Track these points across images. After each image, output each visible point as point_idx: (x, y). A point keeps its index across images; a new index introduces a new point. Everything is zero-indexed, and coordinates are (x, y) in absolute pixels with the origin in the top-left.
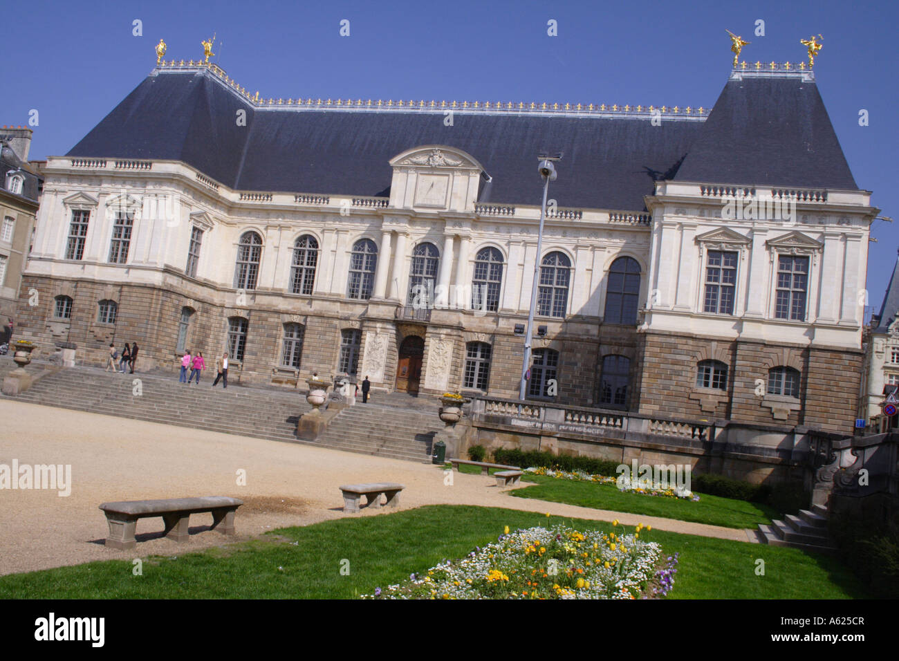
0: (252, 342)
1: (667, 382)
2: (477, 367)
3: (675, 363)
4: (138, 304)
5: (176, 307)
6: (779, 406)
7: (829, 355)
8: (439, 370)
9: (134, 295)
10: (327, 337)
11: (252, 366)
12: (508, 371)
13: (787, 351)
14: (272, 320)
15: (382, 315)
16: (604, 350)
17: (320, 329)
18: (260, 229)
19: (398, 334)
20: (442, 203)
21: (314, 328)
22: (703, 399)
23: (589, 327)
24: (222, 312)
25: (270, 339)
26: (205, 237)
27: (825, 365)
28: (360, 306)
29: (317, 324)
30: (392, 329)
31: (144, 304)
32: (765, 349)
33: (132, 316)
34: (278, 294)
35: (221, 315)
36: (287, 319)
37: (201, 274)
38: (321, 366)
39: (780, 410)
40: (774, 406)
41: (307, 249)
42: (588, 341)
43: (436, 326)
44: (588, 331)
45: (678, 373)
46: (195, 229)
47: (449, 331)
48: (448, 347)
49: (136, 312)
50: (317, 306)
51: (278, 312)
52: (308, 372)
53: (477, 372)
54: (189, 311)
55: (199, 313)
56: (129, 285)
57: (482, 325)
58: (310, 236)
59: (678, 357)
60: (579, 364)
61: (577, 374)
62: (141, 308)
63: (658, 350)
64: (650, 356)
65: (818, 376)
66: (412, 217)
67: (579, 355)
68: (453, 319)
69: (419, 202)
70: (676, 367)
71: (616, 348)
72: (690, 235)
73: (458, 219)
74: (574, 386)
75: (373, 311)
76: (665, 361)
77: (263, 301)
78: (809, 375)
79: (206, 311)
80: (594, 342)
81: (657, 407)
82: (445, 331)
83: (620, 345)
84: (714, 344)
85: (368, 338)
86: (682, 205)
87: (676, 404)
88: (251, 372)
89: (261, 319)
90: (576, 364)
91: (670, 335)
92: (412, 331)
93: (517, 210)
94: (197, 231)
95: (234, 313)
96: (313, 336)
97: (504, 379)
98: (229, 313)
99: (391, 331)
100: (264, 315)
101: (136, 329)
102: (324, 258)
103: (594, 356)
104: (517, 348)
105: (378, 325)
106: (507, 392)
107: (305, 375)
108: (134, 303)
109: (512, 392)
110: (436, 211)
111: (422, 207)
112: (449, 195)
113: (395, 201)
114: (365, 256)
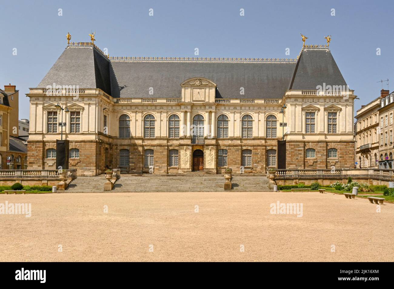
0: (132, 158)
2: (223, 158)
3: (299, 150)
4: (90, 149)
5: (104, 148)
7: (345, 143)
9: (87, 145)
10: (164, 154)
11: (134, 168)
13: (333, 143)
14: (139, 149)
15: (185, 143)
16: (268, 148)
17: (161, 150)
18: (128, 113)
19: (192, 149)
20: (203, 99)
21: (158, 150)
22: (309, 161)
23: (261, 140)
24: (117, 148)
25: (139, 156)
28: (175, 140)
29: (159, 149)
31: (92, 149)
32: (326, 143)
33: (87, 154)
34: (139, 139)
35: (117, 149)
36: (146, 148)
38: (163, 164)
39: (332, 162)
41: (150, 120)
42: (261, 145)
43: (207, 145)
44: (261, 142)
46: (104, 115)
47: (212, 147)
48: (213, 152)
49: (89, 152)
50: (157, 142)
52: (158, 167)
53: (223, 160)
54: (106, 149)
55: (109, 150)
56: (84, 141)
57: (223, 143)
58: (151, 115)
59: (300, 149)
60: (260, 154)
62: (91, 150)
63: (293, 147)
66: (192, 105)
67: (259, 151)
68: (213, 142)
69: (194, 99)
71: (271, 147)
72: (299, 108)
73: (210, 105)
74: (259, 161)
75: (182, 142)
77: (134, 142)
79: (111, 148)
80: (264, 145)
83: (272, 146)
84: (310, 143)
85: (182, 152)
86: (296, 98)
87: (301, 164)
88: (133, 170)
89: (134, 149)
90: (258, 154)
91: (297, 142)
92: (198, 148)
93: (231, 101)
94: (105, 117)
95: (122, 148)
96: (158, 154)
97: (234, 161)
98: (120, 148)
99: (190, 149)
101: (91, 159)
102: (158, 123)
103: (264, 150)
104: (237, 150)
105: (185, 147)
106: (236, 166)
107: (157, 169)
108: (88, 149)
109: (237, 166)
110: (202, 103)
111: (196, 101)
112: (205, 96)
113: (184, 99)
114: (176, 121)
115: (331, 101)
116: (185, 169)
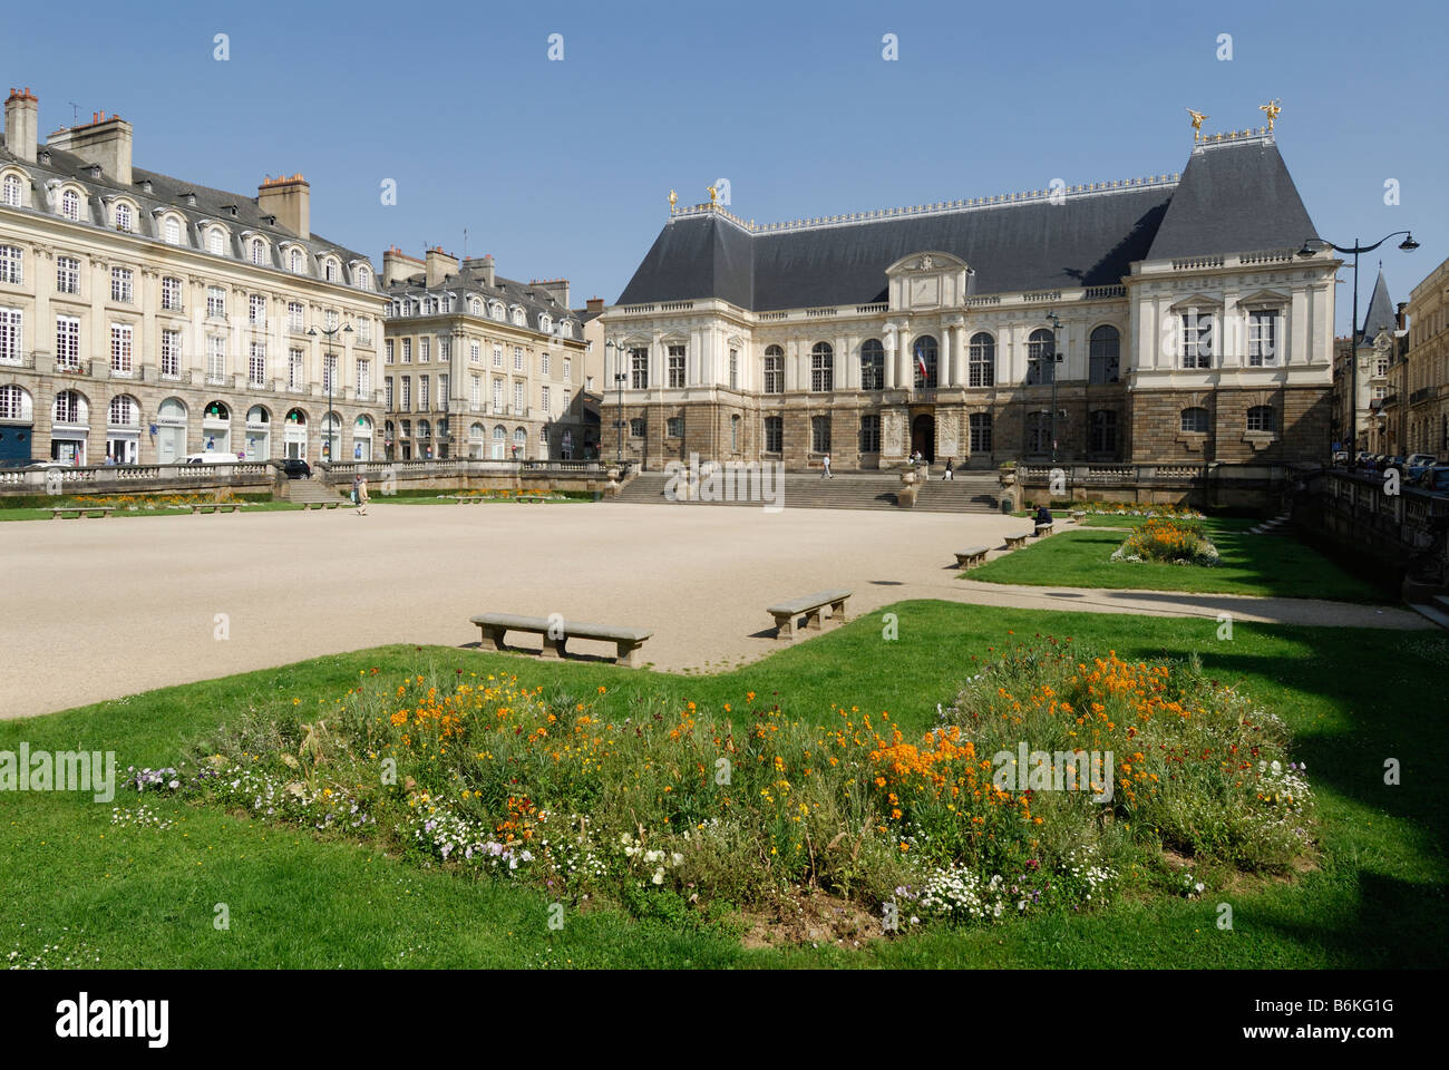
0: (788, 435)
1: (1155, 430)
2: (981, 433)
3: (1161, 413)
4: (699, 417)
5: (728, 416)
6: (1260, 439)
7: (1302, 392)
8: (949, 440)
9: (695, 411)
10: (849, 425)
12: (1006, 434)
13: (1262, 393)
15: (894, 402)
16: (1093, 408)
18: (781, 342)
19: (910, 416)
20: (934, 301)
21: (838, 419)
22: (1189, 440)
23: (1077, 389)
24: (759, 415)
25: (801, 432)
26: (739, 354)
27: (1299, 401)
28: (875, 396)
30: (906, 411)
31: (704, 417)
32: (1243, 394)
33: (696, 428)
34: (803, 395)
35: (758, 417)
36: (814, 414)
37: (740, 386)
38: (849, 449)
39: (1261, 443)
40: (1255, 440)
41: (824, 354)
42: (1077, 401)
43: (943, 405)
44: (1076, 393)
45: (1165, 422)
46: (732, 350)
47: (954, 408)
48: (955, 421)
49: (699, 424)
50: (837, 401)
51: (805, 409)
53: (981, 438)
54: (736, 417)
55: (742, 418)
56: (691, 404)
57: (981, 399)
58: (825, 343)
59: (1163, 409)
61: (1070, 430)
63: (1145, 405)
64: (1138, 410)
65: (1293, 411)
66: (910, 316)
69: (914, 302)
70: (1162, 417)
71: (1103, 405)
72: (1165, 305)
73: (952, 314)
75: (887, 399)
76: (1153, 413)
77: (793, 400)
78: (1286, 411)
79: (747, 416)
80: (1083, 401)
81: (1148, 451)
82: (951, 408)
83: (1105, 401)
84: (1195, 395)
85: (885, 421)
86: (1156, 280)
87: (1165, 447)
88: (790, 460)
89: (793, 416)
90: (1068, 422)
91: (1155, 392)
92: (923, 410)
93: (1002, 300)
94: (733, 352)
95: (768, 415)
96: (838, 425)
97: (1006, 441)
98: (764, 415)
99: (904, 413)
100: (795, 413)
102: (839, 359)
103: (1084, 414)
104: (1016, 414)
105: (893, 410)
106: (1012, 451)
107: (835, 457)
109: (1015, 451)
110: (931, 309)
111: (918, 306)
112: (940, 292)
113: (894, 304)
114: (873, 353)
115: (1261, 280)
116: (893, 458)
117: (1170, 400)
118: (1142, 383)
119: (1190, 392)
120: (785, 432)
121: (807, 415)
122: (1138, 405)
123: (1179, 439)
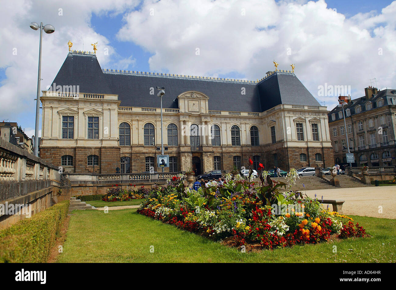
0: (134, 166)
2: (217, 164)
7: (327, 149)
8: (209, 167)
12: (228, 164)
14: (142, 156)
15: (186, 150)
18: (128, 121)
19: (192, 157)
20: (198, 110)
23: (248, 148)
25: (142, 164)
28: (175, 148)
30: (191, 155)
34: (141, 146)
36: (147, 155)
41: (150, 128)
42: (249, 152)
43: (206, 152)
45: (296, 158)
48: (211, 159)
49: (110, 159)
51: (144, 153)
53: (217, 166)
57: (217, 150)
58: (151, 123)
63: (291, 152)
64: (290, 154)
65: (326, 155)
66: (189, 115)
67: (247, 157)
68: (210, 149)
69: (190, 110)
70: (296, 156)
73: (206, 116)
75: (183, 149)
76: (293, 155)
77: (137, 149)
80: (251, 152)
82: (209, 154)
85: (183, 159)
86: (289, 111)
90: (247, 160)
91: (293, 148)
92: (196, 155)
93: (222, 112)
97: (227, 167)
98: (121, 155)
100: (138, 155)
102: (158, 131)
103: (252, 157)
104: (230, 157)
105: (186, 154)
108: (109, 155)
111: (193, 112)
112: (200, 107)
113: (182, 110)
114: (174, 130)
117: (297, 151)
118: (290, 145)
119: (301, 148)
120: (133, 164)
121: (143, 156)
122: (289, 152)
123: (300, 164)
